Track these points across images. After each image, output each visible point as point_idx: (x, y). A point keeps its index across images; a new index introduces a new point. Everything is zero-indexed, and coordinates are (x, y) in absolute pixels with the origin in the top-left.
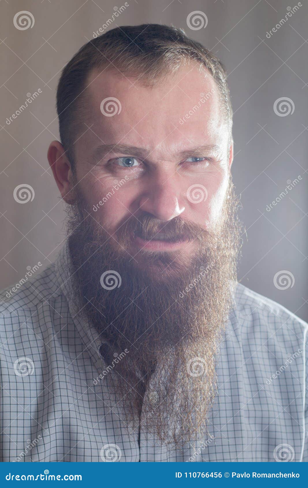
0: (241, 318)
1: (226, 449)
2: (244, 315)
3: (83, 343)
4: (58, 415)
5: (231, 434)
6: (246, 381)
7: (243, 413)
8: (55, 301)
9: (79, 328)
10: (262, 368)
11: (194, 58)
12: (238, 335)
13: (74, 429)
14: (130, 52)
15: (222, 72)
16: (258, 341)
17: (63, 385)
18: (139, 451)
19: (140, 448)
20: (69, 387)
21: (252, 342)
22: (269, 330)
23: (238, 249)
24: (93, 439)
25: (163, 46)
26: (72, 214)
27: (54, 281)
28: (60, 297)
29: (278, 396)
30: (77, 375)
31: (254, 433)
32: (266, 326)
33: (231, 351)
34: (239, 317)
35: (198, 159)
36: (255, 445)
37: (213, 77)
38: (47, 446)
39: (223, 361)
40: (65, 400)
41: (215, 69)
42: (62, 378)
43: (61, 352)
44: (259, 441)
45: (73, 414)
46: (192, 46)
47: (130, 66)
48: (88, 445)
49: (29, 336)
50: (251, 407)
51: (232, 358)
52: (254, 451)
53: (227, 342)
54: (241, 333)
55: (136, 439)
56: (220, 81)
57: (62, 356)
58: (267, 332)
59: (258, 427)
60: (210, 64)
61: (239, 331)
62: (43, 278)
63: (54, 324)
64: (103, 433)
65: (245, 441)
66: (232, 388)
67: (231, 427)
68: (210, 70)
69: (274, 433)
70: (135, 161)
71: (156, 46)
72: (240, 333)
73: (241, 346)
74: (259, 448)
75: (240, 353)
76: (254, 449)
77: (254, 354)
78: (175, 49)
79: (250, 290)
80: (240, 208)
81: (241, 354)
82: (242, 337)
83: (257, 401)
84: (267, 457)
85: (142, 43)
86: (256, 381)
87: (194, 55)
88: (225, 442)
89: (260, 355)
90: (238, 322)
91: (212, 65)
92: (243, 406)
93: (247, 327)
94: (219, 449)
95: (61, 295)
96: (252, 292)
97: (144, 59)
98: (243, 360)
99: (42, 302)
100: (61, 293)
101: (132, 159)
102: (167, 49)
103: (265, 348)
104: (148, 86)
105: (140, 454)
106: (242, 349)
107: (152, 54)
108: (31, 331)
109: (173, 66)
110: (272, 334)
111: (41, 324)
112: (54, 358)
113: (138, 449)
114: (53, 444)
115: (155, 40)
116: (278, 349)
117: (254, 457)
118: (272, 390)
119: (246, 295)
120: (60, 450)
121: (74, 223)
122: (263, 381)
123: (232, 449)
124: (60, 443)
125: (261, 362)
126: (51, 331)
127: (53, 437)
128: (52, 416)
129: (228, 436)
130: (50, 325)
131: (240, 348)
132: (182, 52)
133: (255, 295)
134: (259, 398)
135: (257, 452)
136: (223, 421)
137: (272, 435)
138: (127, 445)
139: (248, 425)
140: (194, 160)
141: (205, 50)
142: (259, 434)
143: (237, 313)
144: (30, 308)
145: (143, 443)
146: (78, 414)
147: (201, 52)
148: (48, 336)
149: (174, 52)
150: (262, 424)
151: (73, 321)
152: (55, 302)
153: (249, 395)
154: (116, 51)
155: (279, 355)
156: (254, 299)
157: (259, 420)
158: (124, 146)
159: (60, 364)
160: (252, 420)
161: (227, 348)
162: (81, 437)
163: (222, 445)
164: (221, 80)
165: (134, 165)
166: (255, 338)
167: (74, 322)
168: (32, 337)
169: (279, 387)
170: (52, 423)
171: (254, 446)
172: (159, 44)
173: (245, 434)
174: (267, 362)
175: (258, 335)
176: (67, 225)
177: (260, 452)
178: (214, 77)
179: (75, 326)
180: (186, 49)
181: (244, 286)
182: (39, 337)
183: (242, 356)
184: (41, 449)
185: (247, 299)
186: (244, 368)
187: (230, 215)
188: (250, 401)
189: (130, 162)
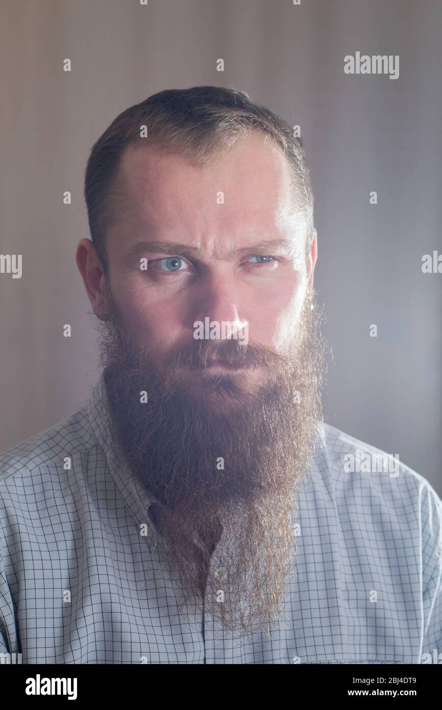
0: (336, 471)
1: (319, 641)
2: (339, 467)
3: (126, 505)
4: (96, 599)
5: (325, 622)
6: (344, 552)
7: (340, 594)
8: (88, 453)
9: (120, 486)
10: (365, 534)
11: (257, 128)
12: (332, 492)
13: (117, 617)
14: (173, 122)
15: (296, 146)
16: (358, 501)
17: (101, 561)
18: (203, 645)
19: (204, 641)
20: (109, 562)
21: (351, 501)
22: (372, 485)
23: (323, 375)
24: (142, 630)
25: (215, 113)
26: (106, 333)
27: (86, 428)
28: (95, 448)
29: (386, 571)
30: (120, 548)
31: (356, 620)
32: (369, 480)
33: (322, 513)
34: (332, 470)
35: (264, 259)
36: (359, 637)
37: (284, 153)
38: (84, 641)
39: (312, 526)
40: (103, 579)
41: (288, 143)
42: (100, 551)
43: (97, 518)
44: (364, 630)
45: (115, 598)
46: (255, 113)
47: (173, 141)
48: (135, 638)
49: (56, 499)
50: (351, 587)
51: (324, 522)
52: (357, 644)
53: (317, 501)
54: (336, 489)
55: (200, 629)
56: (295, 158)
57: (99, 522)
58: (370, 488)
59: (362, 613)
60: (280, 135)
61: (333, 487)
62: (71, 424)
63: (88, 483)
64: (156, 622)
65: (344, 630)
66: (325, 560)
67: (324, 613)
68: (281, 143)
69: (383, 620)
70: (183, 263)
71: (206, 114)
72: (333, 490)
73: (336, 507)
74: (364, 640)
75: (333, 515)
76: (357, 642)
77: (353, 517)
78: (231, 117)
79: (346, 435)
80: (324, 321)
81: (335, 517)
82: (337, 494)
83: (358, 578)
84: (375, 652)
85: (189, 110)
86: (357, 551)
87: (257, 125)
88: (317, 631)
89: (361, 518)
90: (331, 475)
91: (282, 138)
92: (340, 585)
93: (344, 482)
94: (310, 641)
95: (97, 445)
96: (350, 437)
97: (192, 130)
98: (339, 525)
99: (71, 455)
100: (96, 442)
101: (178, 260)
102: (221, 116)
103: (367, 510)
104: (197, 165)
105: (205, 650)
106: (336, 510)
107: (201, 125)
108: (58, 494)
109: (229, 138)
110: (377, 491)
111: (71, 484)
112: (88, 526)
113: (202, 643)
114: (91, 638)
115: (207, 106)
116: (384, 509)
117: (358, 651)
118: (378, 563)
119: (341, 441)
120: (100, 646)
121: (109, 344)
122: (366, 552)
123: (328, 640)
124: (99, 636)
125: (363, 527)
126: (84, 491)
127: (91, 629)
128: (88, 602)
129: (321, 624)
130: (82, 483)
131: (334, 508)
132: (241, 120)
133: (354, 441)
134: (362, 574)
135: (362, 646)
136: (314, 604)
137: (381, 622)
138: (187, 638)
139: (349, 610)
140: (260, 259)
141: (273, 118)
142: (363, 622)
143: (330, 464)
144: (55, 464)
145: (209, 635)
146: (122, 598)
147: (268, 120)
148: (81, 498)
149: (230, 121)
150: (366, 608)
151: (112, 477)
152: (88, 455)
153: (348, 570)
154: (157, 122)
155: (386, 518)
156: (352, 446)
157: (362, 604)
158: (168, 245)
159: (98, 534)
160: (353, 604)
161: (317, 509)
162: (126, 627)
163: (314, 637)
164: (295, 156)
165: (181, 268)
166: (354, 496)
167: (113, 479)
168: (59, 501)
169: (387, 560)
170: (88, 610)
171: (357, 638)
172: (211, 111)
173: (343, 621)
174: (370, 527)
175: (358, 492)
176: (100, 347)
177: (366, 646)
178: (286, 152)
179: (116, 485)
180: (247, 117)
181: (338, 431)
182: (69, 500)
183: (338, 519)
184: (76, 645)
185: (343, 447)
186: (341, 536)
187: (310, 331)
188: (349, 579)
189: (176, 264)
